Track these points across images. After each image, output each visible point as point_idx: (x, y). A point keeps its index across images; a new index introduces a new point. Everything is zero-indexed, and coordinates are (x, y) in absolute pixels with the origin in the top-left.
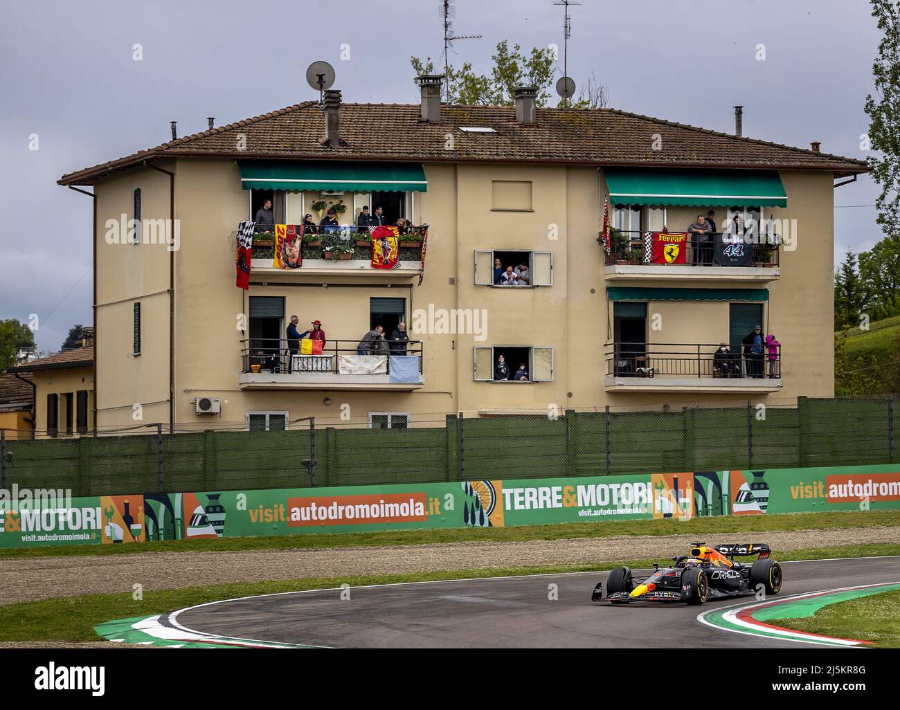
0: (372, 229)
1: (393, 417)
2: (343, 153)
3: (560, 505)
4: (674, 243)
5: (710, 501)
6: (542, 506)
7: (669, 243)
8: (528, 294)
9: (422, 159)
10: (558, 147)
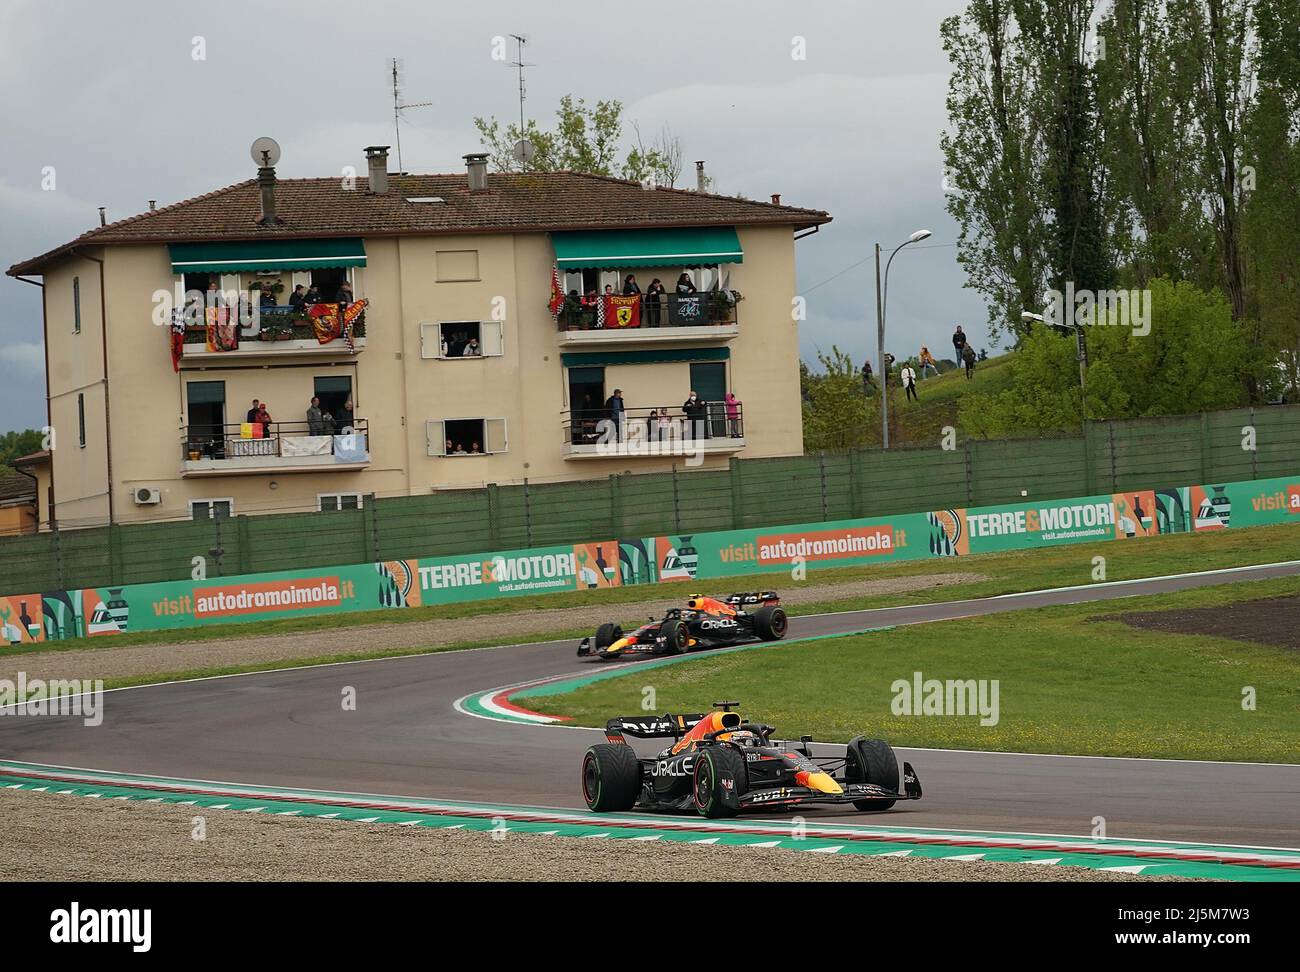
0: (310, 307)
1: (342, 497)
2: (279, 231)
3: (479, 582)
4: (626, 305)
5: (636, 569)
6: (460, 584)
7: (623, 305)
8: (478, 365)
9: (361, 233)
10: (508, 213)
